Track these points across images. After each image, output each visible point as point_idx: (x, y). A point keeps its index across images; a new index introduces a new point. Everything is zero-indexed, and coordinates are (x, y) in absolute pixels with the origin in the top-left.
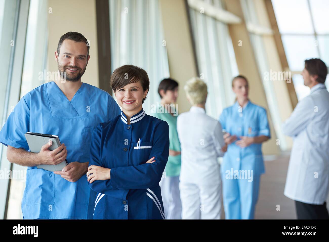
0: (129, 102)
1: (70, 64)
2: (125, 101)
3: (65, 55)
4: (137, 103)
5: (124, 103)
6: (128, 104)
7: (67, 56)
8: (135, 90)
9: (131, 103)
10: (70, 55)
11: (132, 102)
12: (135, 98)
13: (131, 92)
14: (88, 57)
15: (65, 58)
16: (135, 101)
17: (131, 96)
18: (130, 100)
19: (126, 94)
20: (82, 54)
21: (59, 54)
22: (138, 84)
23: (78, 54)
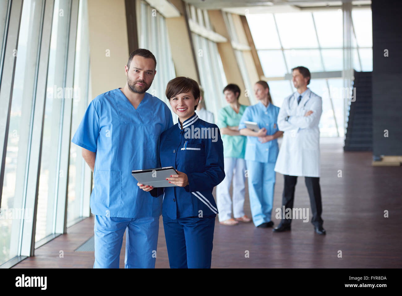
0: (182, 110)
1: (139, 78)
2: (179, 109)
3: (135, 69)
4: (189, 110)
5: (177, 110)
6: (181, 111)
7: (137, 71)
8: (187, 98)
9: (184, 111)
10: (139, 70)
11: (184, 109)
12: (187, 106)
13: (183, 100)
14: (155, 72)
15: (135, 72)
16: (187, 108)
17: (183, 105)
18: (182, 107)
19: (179, 102)
20: (150, 69)
21: (129, 68)
22: (190, 94)
23: (146, 69)
